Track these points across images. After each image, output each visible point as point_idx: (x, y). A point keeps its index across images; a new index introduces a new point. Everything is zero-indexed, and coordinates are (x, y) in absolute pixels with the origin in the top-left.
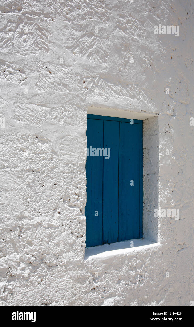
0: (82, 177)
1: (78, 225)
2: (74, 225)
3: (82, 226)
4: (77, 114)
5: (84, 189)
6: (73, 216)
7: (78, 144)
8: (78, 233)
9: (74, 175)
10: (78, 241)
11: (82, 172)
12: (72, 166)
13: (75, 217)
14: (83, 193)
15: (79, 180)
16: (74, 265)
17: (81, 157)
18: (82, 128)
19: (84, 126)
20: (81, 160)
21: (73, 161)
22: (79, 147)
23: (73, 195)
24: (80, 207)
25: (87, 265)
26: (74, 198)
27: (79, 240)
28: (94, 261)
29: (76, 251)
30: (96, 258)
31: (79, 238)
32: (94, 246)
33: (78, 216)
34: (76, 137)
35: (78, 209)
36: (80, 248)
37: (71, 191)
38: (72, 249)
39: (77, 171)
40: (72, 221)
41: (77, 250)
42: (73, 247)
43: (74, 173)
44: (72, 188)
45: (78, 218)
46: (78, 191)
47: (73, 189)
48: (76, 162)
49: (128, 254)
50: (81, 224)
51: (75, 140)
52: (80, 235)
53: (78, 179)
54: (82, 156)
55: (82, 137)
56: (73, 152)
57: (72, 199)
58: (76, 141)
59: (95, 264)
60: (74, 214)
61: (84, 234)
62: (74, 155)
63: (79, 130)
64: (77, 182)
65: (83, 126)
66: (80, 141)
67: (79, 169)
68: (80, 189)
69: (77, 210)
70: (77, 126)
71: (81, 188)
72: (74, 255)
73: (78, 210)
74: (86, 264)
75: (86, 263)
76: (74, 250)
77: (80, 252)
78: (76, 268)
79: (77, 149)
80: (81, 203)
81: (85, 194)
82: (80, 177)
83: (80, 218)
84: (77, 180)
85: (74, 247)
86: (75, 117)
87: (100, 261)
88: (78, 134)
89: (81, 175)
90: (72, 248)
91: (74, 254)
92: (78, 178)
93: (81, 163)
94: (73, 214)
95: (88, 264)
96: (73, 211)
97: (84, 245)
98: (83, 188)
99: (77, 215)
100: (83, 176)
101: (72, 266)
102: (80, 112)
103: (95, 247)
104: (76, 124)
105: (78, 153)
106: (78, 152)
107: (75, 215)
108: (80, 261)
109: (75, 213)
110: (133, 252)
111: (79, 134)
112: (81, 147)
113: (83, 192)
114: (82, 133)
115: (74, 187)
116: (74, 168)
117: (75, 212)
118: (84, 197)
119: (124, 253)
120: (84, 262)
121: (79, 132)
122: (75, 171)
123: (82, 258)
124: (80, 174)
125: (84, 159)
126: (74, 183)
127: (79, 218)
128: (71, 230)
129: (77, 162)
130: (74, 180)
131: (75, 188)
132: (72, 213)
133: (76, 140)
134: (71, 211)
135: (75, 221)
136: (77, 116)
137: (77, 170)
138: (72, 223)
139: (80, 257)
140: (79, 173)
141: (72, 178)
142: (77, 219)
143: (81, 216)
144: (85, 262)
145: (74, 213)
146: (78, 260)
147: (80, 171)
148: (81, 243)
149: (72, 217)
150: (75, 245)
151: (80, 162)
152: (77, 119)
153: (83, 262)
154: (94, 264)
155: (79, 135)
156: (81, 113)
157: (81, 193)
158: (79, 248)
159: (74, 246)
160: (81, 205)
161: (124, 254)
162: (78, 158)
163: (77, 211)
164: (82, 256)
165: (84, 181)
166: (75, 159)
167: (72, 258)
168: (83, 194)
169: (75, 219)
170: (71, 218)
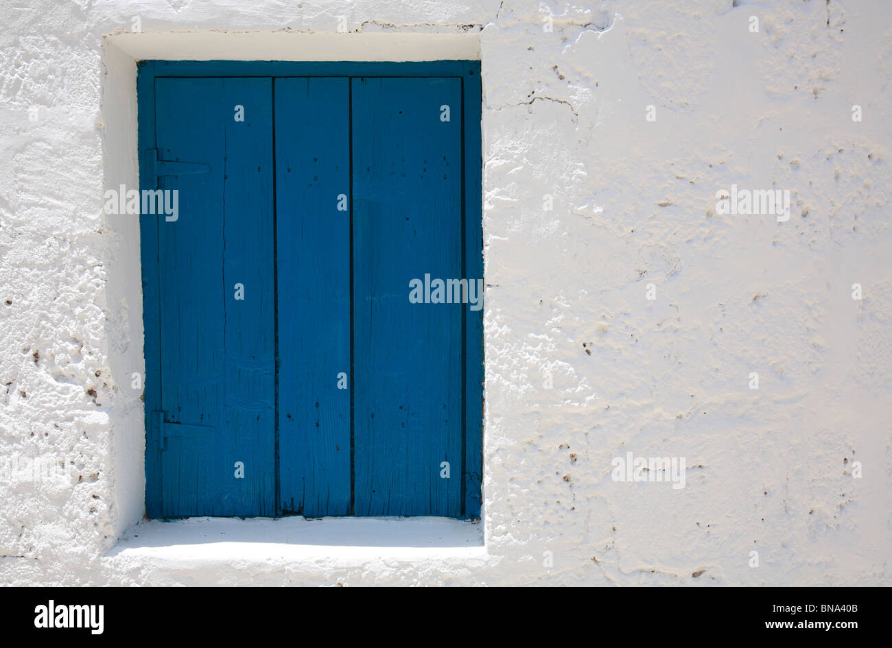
0: (89, 281)
1: (78, 440)
2: (65, 437)
3: (92, 444)
4: (62, 65)
5: (96, 322)
6: (61, 408)
7: (69, 171)
8: (82, 466)
9: (62, 274)
10: (79, 492)
11: (89, 265)
12: (56, 243)
13: (69, 413)
14: (92, 337)
15: (78, 291)
16: (66, 564)
17: (84, 214)
18: (82, 111)
19: (91, 105)
20: (85, 223)
21: (57, 228)
22: (74, 179)
23: (60, 341)
24: (86, 380)
25: (113, 576)
26: (64, 350)
27: (83, 488)
28: (142, 567)
29: (74, 523)
30: (145, 557)
31: (84, 483)
32: (243, 518)
33: (78, 411)
34: (62, 147)
35: (79, 386)
36: (87, 517)
37: (55, 326)
38: (61, 515)
39: (70, 261)
40: (59, 425)
41: (77, 520)
42: (64, 507)
43: (62, 268)
44: (57, 316)
45: (78, 415)
46: (75, 329)
47: (60, 320)
48: (67, 231)
49: (288, 564)
50: (91, 436)
51: (59, 156)
52: (86, 472)
53: (75, 289)
54: (85, 211)
55: (84, 144)
56: (58, 198)
57: (58, 353)
58: (65, 158)
59: (144, 577)
60: (66, 403)
61: (101, 470)
62: (60, 208)
63: (71, 119)
64: (72, 298)
65: (86, 104)
66: (77, 157)
67: (78, 254)
68: (83, 323)
69: (74, 391)
70: (64, 108)
71: (86, 320)
72: (68, 535)
73: (77, 391)
74: (108, 569)
75: (107, 565)
76: (65, 517)
77: (85, 527)
78: (73, 576)
79: (69, 186)
80: (87, 367)
81: (97, 339)
82: (80, 283)
83: (84, 416)
84: (71, 291)
85: (67, 508)
86: (57, 77)
87: (161, 570)
88: (68, 134)
89: (87, 273)
90: (60, 512)
91: (68, 532)
92: (76, 283)
93: (82, 233)
94: (61, 402)
95: (117, 573)
96: (63, 394)
97: (99, 507)
98: (93, 319)
99: (76, 407)
100: (91, 277)
101: (62, 569)
102: (75, 56)
103: (247, 519)
104: (60, 100)
105: (73, 200)
106: (73, 195)
107: (68, 406)
108: (83, 556)
109: (68, 401)
110: (318, 562)
111: (73, 134)
112: (83, 178)
113: (93, 333)
114: (81, 130)
115: (64, 313)
116: (61, 249)
117: (68, 396)
118: (96, 349)
119: (269, 559)
120: (102, 564)
121: (73, 127)
122: (67, 261)
123: (94, 550)
124: (82, 272)
125: (95, 221)
126: (64, 299)
127: (81, 417)
128: (56, 453)
129: (71, 231)
130: (62, 292)
131: (66, 317)
132: (59, 397)
133: (64, 155)
134: (57, 391)
135: (69, 424)
136: (64, 73)
137: (70, 257)
138: (61, 430)
139: (85, 545)
140: (79, 267)
141: (59, 285)
142: (76, 419)
143: (89, 412)
144: (104, 562)
145: (65, 399)
146: (77, 553)
147: (82, 262)
148: (89, 500)
149: (58, 412)
150: (71, 504)
151: (79, 232)
152: (66, 81)
153: (98, 561)
154: (139, 576)
155: (73, 137)
156: (76, 61)
157: (87, 335)
158: (83, 515)
159: (67, 505)
160: (88, 374)
161: (270, 562)
162: (73, 218)
163: (73, 394)
164: (91, 542)
165: (93, 294)
166: (62, 221)
167: (59, 541)
168: (93, 340)
169: (70, 419)
170: (55, 413)
